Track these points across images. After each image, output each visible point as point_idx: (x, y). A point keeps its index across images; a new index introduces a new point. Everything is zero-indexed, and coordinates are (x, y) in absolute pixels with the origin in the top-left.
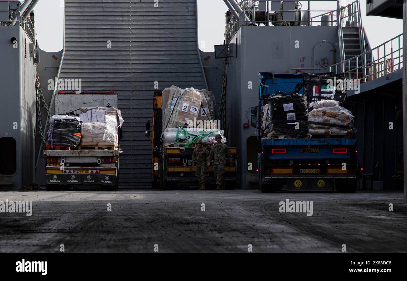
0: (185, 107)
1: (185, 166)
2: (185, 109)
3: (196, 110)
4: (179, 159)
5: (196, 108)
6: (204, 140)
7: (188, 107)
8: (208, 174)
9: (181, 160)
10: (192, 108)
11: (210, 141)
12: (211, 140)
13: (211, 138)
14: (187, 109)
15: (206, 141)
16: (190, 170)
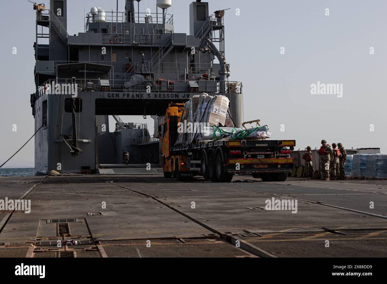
0: (216, 110)
1: (245, 157)
2: (216, 111)
3: (224, 112)
4: (240, 151)
5: (225, 111)
6: (253, 135)
7: (218, 110)
8: (267, 165)
9: (242, 152)
10: (222, 111)
11: (258, 136)
12: (260, 134)
13: (260, 133)
14: (217, 112)
15: (255, 135)
16: (250, 162)
